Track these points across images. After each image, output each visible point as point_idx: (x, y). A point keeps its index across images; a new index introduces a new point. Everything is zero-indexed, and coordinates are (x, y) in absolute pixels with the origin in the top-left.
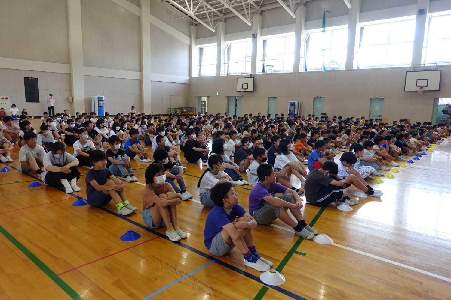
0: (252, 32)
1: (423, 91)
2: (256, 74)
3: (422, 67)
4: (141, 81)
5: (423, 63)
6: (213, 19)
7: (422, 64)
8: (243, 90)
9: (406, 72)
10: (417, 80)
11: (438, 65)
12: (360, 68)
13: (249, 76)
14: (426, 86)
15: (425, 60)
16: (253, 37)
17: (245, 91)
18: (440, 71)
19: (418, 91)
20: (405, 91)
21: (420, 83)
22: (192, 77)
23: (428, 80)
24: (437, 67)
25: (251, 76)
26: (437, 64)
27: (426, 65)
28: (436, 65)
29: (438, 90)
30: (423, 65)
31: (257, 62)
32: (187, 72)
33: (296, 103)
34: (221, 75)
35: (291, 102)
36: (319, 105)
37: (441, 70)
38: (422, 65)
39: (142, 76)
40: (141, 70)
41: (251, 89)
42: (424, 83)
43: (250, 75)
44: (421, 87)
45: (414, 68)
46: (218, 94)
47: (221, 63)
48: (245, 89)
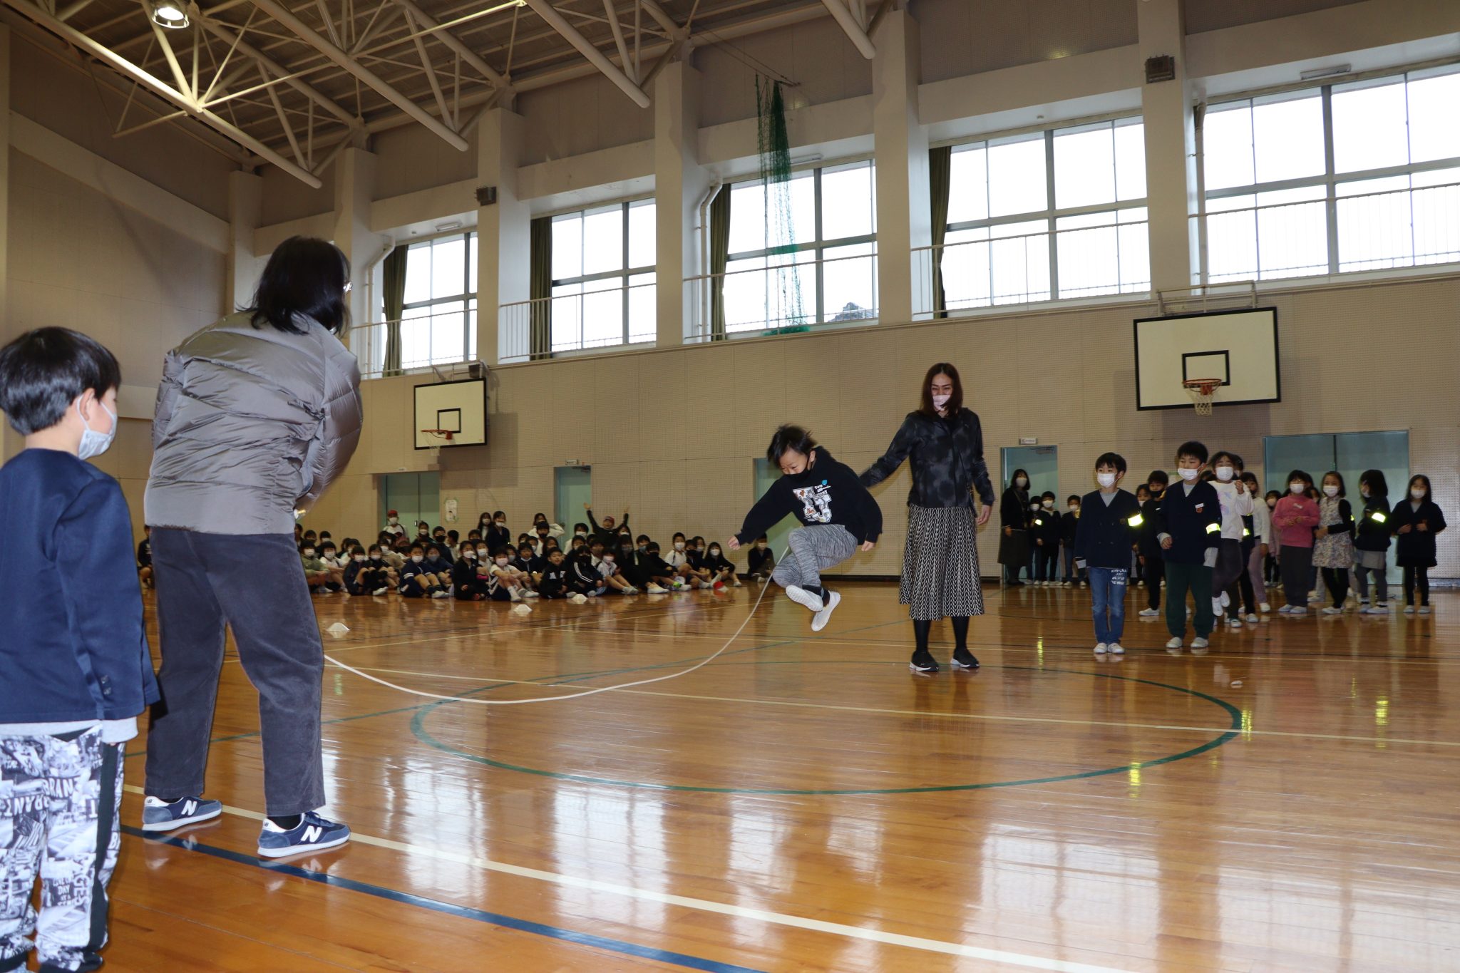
0: (474, 185)
1: (1215, 405)
3: (1198, 299)
5: (1198, 284)
6: (310, 143)
7: (1196, 287)
8: (442, 441)
9: (1135, 322)
10: (1184, 356)
13: (467, 377)
14: (1225, 380)
16: (482, 204)
17: (451, 442)
18: (1271, 313)
19: (1193, 405)
20: (1140, 408)
21: (1200, 370)
23: (1227, 353)
24: (1258, 295)
25: (476, 372)
26: (1253, 283)
28: (1249, 288)
29: (1275, 397)
31: (502, 312)
37: (1274, 309)
38: (1194, 292)
41: (473, 433)
42: (1211, 369)
43: (470, 366)
44: (1206, 387)
45: (1163, 304)
48: (449, 435)
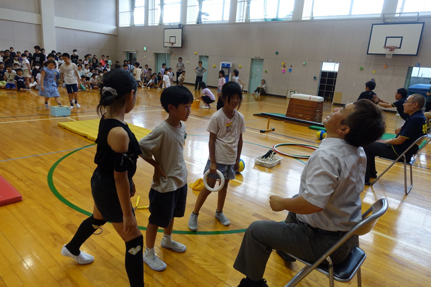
1: (393, 55)
2: (187, 24)
3: (397, 18)
4: (39, 26)
5: (399, 12)
7: (397, 13)
8: (170, 45)
9: (373, 25)
10: (387, 37)
11: (420, 15)
12: (315, 18)
13: (178, 27)
14: (399, 47)
15: (402, 8)
17: (172, 46)
18: (422, 24)
19: (385, 54)
20: (368, 54)
21: (391, 43)
22: (120, 26)
23: (402, 37)
24: (419, 18)
25: (180, 26)
26: (418, 13)
27: (402, 15)
28: (416, 15)
29: (416, 54)
30: (398, 15)
31: (188, 8)
32: (113, 20)
33: (231, 66)
34: (149, 25)
35: (224, 63)
36: (258, 69)
37: (424, 23)
38: (396, 15)
39: (41, 19)
40: (39, 12)
41: (179, 44)
42: (395, 42)
43: (179, 24)
44: (392, 49)
45: (384, 19)
46: (145, 50)
47: (149, 9)
48: (173, 44)
